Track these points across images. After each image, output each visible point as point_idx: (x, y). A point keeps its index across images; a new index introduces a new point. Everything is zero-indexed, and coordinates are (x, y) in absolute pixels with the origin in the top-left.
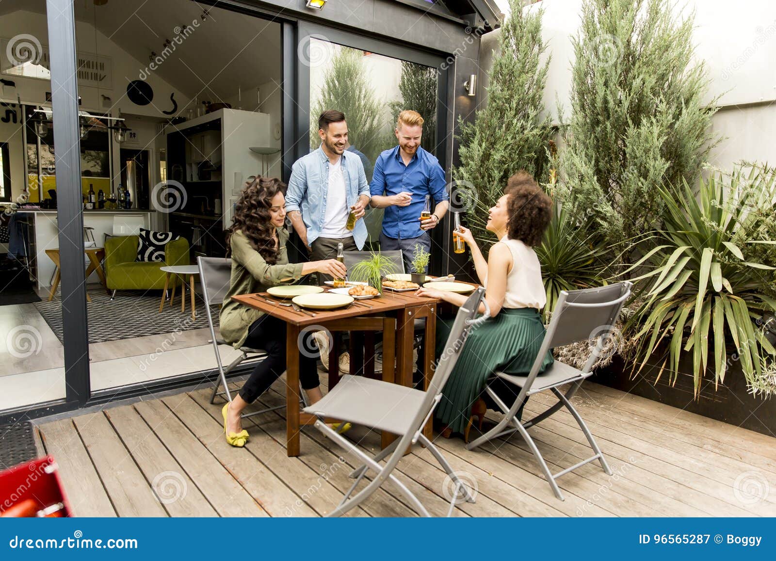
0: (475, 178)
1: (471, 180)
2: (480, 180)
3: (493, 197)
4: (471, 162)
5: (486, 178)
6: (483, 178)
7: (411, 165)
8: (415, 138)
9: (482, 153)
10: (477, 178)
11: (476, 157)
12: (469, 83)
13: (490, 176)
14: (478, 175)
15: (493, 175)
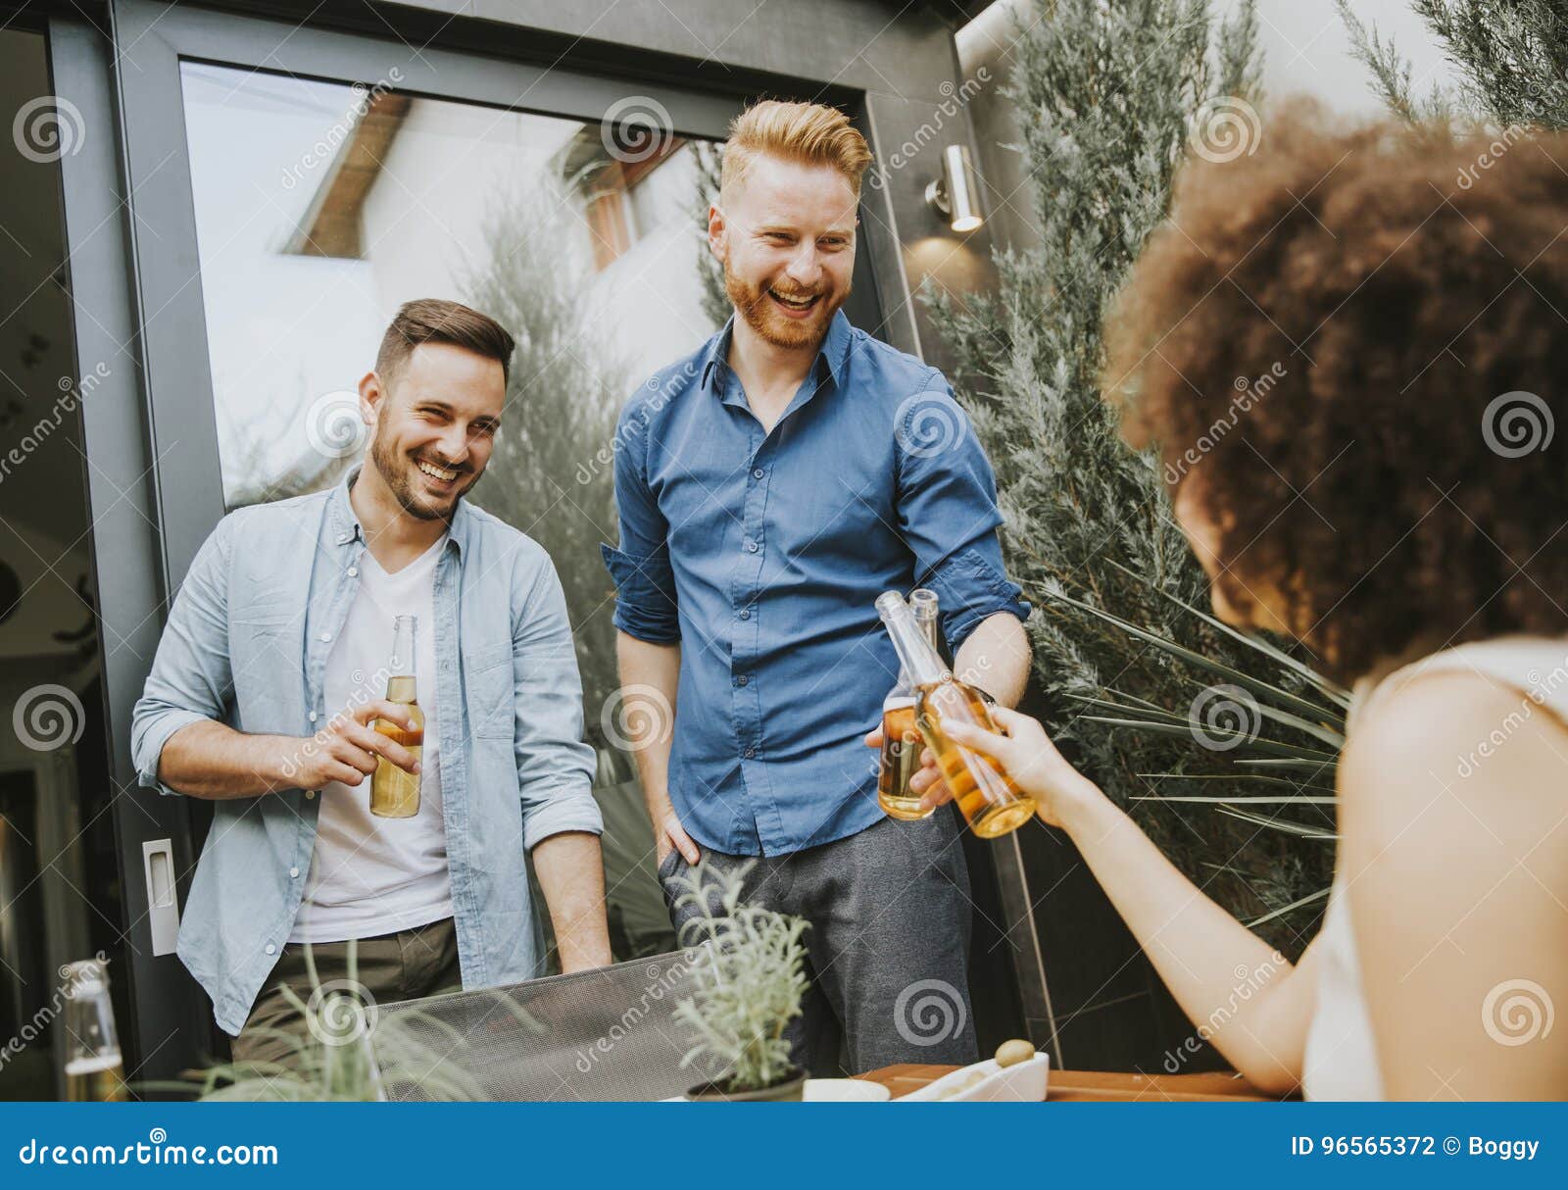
0: (1060, 522)
1: (1043, 534)
2: (1084, 526)
3: (1167, 581)
4: (1021, 455)
5: (1111, 511)
6: (1095, 511)
7: (800, 425)
8: (827, 243)
9: (1061, 407)
10: (1068, 518)
11: (1038, 429)
12: (943, 187)
13: (1128, 490)
14: (1067, 501)
15: (1140, 480)
